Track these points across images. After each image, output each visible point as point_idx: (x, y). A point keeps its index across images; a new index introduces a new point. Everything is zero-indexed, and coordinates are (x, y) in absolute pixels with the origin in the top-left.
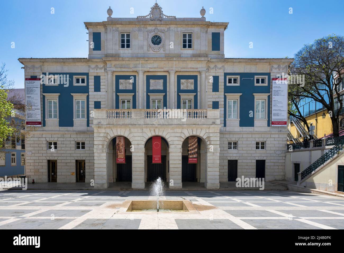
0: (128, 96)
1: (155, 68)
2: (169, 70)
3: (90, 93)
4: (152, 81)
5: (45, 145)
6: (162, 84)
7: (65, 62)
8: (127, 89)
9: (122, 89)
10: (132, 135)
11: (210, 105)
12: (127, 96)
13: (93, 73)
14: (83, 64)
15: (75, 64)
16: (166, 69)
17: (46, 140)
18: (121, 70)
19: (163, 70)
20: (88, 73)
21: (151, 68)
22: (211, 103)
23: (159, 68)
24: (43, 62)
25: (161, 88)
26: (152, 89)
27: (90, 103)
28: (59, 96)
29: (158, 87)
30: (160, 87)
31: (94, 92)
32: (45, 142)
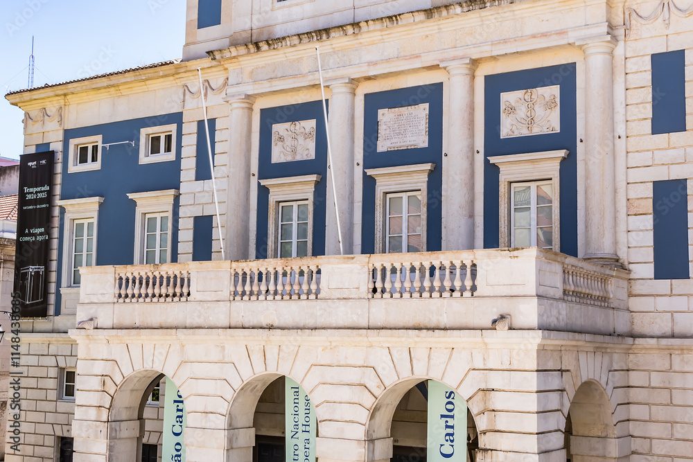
0: (299, 187)
1: (388, 60)
2: (442, 61)
3: (184, 188)
4: (386, 116)
5: (52, 384)
6: (423, 125)
7: (118, 86)
8: (298, 158)
9: (283, 160)
10: (187, 371)
11: (643, 202)
12: (295, 187)
13: (195, 111)
14: (167, 83)
15: (145, 87)
16: (429, 60)
17: (58, 366)
18: (271, 87)
19: (419, 65)
20: (181, 113)
21: (376, 64)
22: (649, 191)
23: (405, 58)
24: (65, 95)
25: (422, 141)
26: (385, 149)
27: (182, 224)
28: (101, 205)
29: (408, 139)
30: (414, 138)
31: (196, 180)
32: (53, 372)
